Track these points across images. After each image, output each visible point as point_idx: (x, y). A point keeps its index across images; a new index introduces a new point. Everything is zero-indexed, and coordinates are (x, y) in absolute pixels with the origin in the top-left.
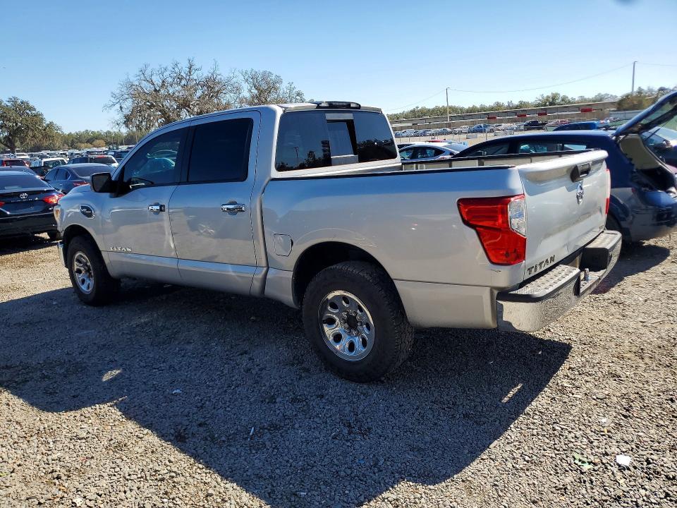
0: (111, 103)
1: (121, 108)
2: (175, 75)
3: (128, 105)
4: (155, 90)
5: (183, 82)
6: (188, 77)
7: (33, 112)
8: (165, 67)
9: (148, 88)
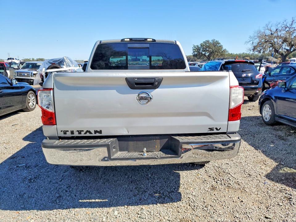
0: (249, 41)
1: (253, 43)
2: (284, 26)
3: (257, 41)
4: (272, 34)
5: (287, 29)
6: (290, 27)
7: (220, 45)
8: (279, 22)
9: (268, 33)
